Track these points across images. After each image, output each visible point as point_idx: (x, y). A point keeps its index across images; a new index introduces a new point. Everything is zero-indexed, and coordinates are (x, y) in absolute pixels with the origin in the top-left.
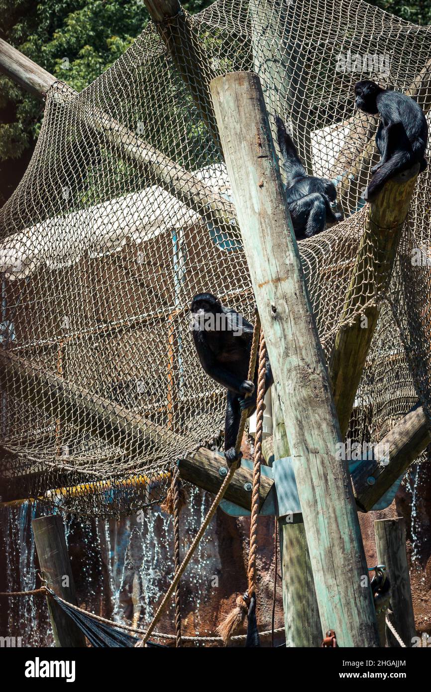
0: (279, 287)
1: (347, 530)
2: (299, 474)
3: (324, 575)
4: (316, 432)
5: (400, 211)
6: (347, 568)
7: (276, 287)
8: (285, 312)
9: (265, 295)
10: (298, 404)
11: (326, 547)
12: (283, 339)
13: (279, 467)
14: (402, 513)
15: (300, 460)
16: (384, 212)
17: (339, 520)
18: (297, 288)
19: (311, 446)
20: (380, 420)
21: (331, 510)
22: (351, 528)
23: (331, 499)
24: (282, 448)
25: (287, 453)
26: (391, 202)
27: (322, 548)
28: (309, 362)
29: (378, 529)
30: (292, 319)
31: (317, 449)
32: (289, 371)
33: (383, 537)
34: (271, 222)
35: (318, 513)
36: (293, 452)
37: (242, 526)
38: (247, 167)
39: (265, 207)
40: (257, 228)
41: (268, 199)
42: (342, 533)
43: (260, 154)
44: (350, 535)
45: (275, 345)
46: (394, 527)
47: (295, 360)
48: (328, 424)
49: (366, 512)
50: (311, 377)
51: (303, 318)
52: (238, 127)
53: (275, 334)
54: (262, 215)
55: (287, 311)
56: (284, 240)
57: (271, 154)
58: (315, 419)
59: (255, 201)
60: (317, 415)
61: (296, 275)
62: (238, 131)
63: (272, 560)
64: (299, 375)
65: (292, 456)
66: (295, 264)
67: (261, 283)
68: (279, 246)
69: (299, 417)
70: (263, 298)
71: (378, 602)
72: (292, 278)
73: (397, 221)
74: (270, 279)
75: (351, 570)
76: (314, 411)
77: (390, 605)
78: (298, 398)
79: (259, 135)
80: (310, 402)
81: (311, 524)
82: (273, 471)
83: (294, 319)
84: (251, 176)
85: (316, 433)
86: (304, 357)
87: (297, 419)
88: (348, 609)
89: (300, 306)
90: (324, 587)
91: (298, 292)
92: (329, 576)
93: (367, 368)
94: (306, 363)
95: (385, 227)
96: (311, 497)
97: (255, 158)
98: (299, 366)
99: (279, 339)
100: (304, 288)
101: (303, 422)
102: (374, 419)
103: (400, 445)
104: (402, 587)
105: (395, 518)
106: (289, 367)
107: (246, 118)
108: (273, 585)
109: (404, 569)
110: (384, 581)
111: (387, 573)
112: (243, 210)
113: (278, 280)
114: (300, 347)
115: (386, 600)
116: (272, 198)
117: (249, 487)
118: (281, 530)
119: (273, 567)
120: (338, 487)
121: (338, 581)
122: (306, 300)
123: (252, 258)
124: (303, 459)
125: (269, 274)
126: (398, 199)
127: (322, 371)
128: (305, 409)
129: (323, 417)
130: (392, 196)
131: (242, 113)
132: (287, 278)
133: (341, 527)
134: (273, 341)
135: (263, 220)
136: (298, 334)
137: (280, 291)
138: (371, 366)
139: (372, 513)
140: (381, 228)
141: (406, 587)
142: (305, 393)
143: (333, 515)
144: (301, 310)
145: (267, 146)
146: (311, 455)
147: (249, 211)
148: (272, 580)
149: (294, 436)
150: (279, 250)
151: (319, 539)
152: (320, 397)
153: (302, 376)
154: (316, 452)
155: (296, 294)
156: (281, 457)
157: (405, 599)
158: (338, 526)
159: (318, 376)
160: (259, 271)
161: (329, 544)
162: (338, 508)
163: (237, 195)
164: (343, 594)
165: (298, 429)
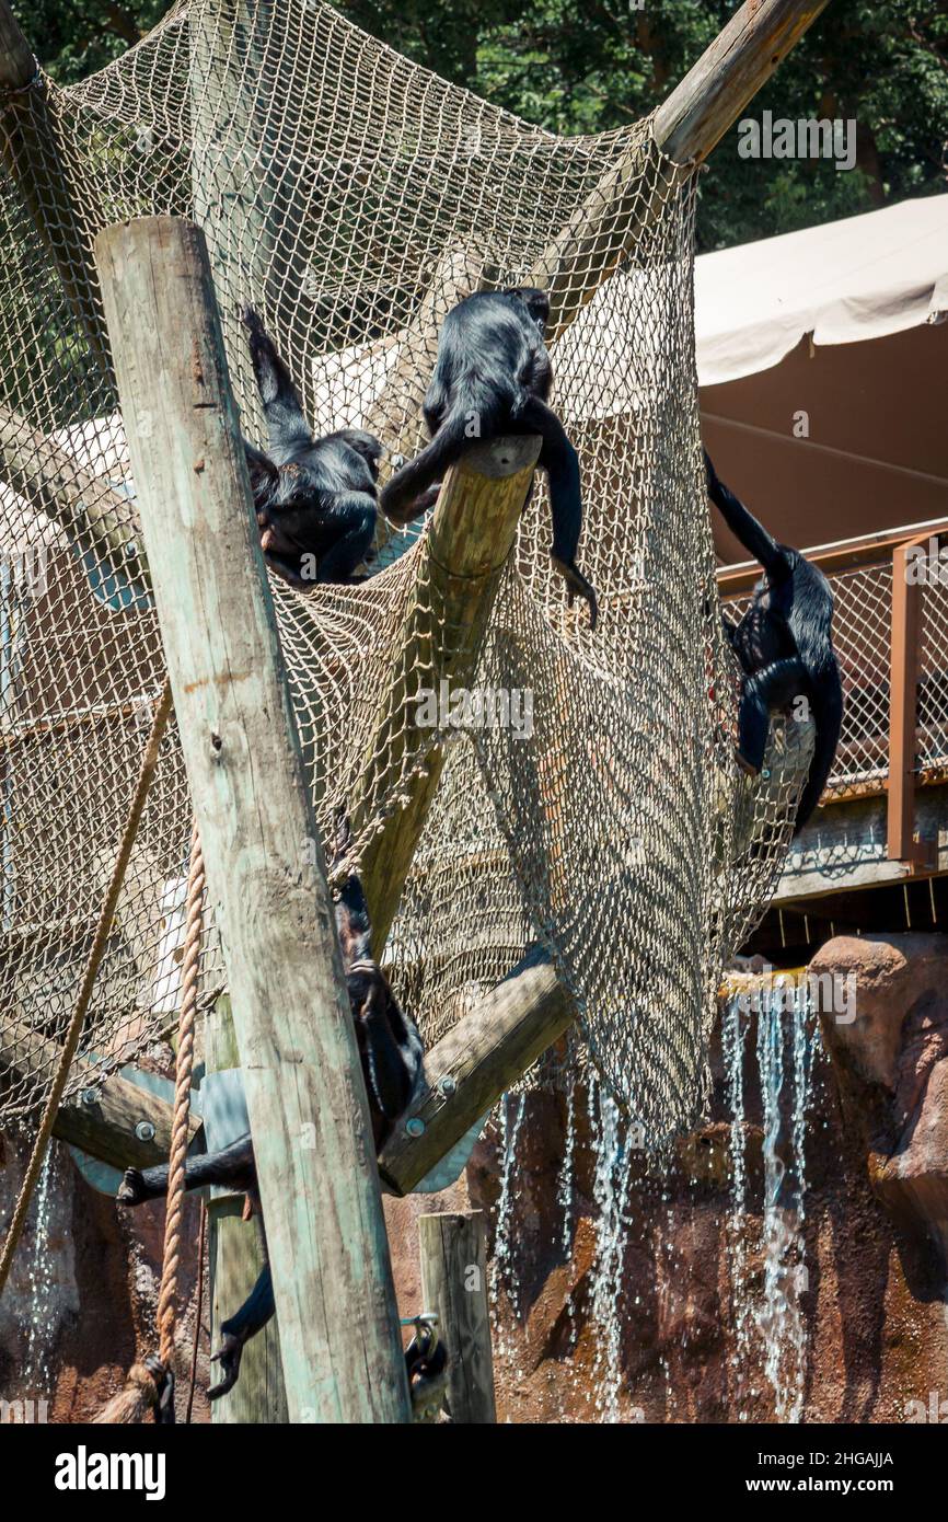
0: (230, 693)
1: (357, 1234)
2: (256, 1107)
3: (304, 1331)
4: (297, 1015)
5: (496, 541)
6: (355, 1319)
7: (224, 694)
8: (240, 748)
9: (198, 710)
10: (262, 953)
11: (311, 1270)
12: (233, 809)
13: (216, 1090)
14: (481, 1202)
15: (260, 1075)
16: (461, 540)
17: (342, 1212)
18: (269, 696)
19: (286, 1047)
20: (439, 995)
21: (324, 1188)
22: (367, 1229)
23: (325, 1165)
24: (222, 1048)
25: (234, 1059)
26: (478, 520)
27: (300, 1272)
28: (289, 862)
29: (427, 1235)
30: (255, 765)
31: (298, 1053)
32: (245, 879)
33: (437, 1253)
34: (217, 549)
35: (295, 1195)
36: (245, 1056)
37: (129, 1216)
38: (168, 427)
39: (206, 515)
40: (187, 562)
41: (213, 500)
42: (346, 1241)
43: (200, 400)
44: (365, 1246)
45: (217, 820)
46: (462, 1232)
47: (257, 856)
48: (324, 1000)
49: (401, 1195)
50: (292, 895)
51: (280, 765)
52: (153, 336)
53: (216, 796)
54: (199, 533)
55: (245, 747)
56: (245, 591)
57: (224, 401)
58: (298, 988)
59: (183, 501)
60: (301, 979)
61: (268, 667)
62: (153, 347)
63: (192, 1295)
64: (265, 890)
65: (244, 1067)
66: (266, 643)
67: (189, 683)
68: (233, 603)
69: (262, 981)
70: (195, 717)
71: (419, 1396)
72: (260, 674)
73: (490, 561)
74: (211, 675)
75: (363, 1322)
76: (295, 968)
77: (445, 1401)
78: (262, 940)
79: (198, 356)
80: (287, 950)
81: (278, 1217)
82: (200, 1099)
83: (260, 765)
84: (177, 447)
85: (299, 1018)
86: (279, 850)
87: (257, 985)
88: (353, 1408)
89: (275, 737)
90: (300, 1357)
91: (270, 707)
92: (313, 1334)
93: (416, 879)
94: (282, 862)
95: (462, 573)
96: (281, 1159)
97: (188, 409)
98: (266, 869)
99: (224, 809)
100: (284, 698)
101: (271, 993)
102: (425, 993)
103: (483, 1051)
104: (473, 1364)
105: (466, 1211)
106: (243, 870)
107: (171, 318)
108: (191, 1349)
109: (479, 1323)
110: (433, 1349)
111: (441, 1332)
112: (157, 521)
113: (228, 677)
114: (270, 828)
115: (438, 1391)
116: (222, 497)
117: (146, 1132)
118: (214, 1229)
119: (192, 1309)
120: (341, 1139)
121: (333, 1345)
122: (288, 724)
123: (172, 626)
124: (267, 1074)
125: (209, 662)
126: (491, 514)
127: (316, 882)
128: (275, 965)
129: (314, 984)
130: (480, 505)
131: (164, 308)
132: (249, 674)
133: (344, 1228)
134: (211, 812)
135: (199, 545)
136: (267, 799)
137: (230, 704)
138: (425, 877)
139: (415, 1199)
140: (454, 575)
141: (482, 1363)
142: (276, 928)
143: (327, 1200)
144: (276, 746)
145: (215, 383)
146: (284, 1065)
147: (170, 524)
148: (189, 1339)
149: (249, 1024)
150: (233, 613)
151: (295, 1252)
152: (311, 939)
153: (273, 892)
154: (296, 1060)
155: (265, 710)
156: (220, 1068)
157: (479, 1391)
158: (337, 1225)
159: (308, 893)
160: (186, 657)
161: (316, 1263)
162: (339, 1183)
163: (145, 488)
164: (342, 1374)
165: (258, 1007)
